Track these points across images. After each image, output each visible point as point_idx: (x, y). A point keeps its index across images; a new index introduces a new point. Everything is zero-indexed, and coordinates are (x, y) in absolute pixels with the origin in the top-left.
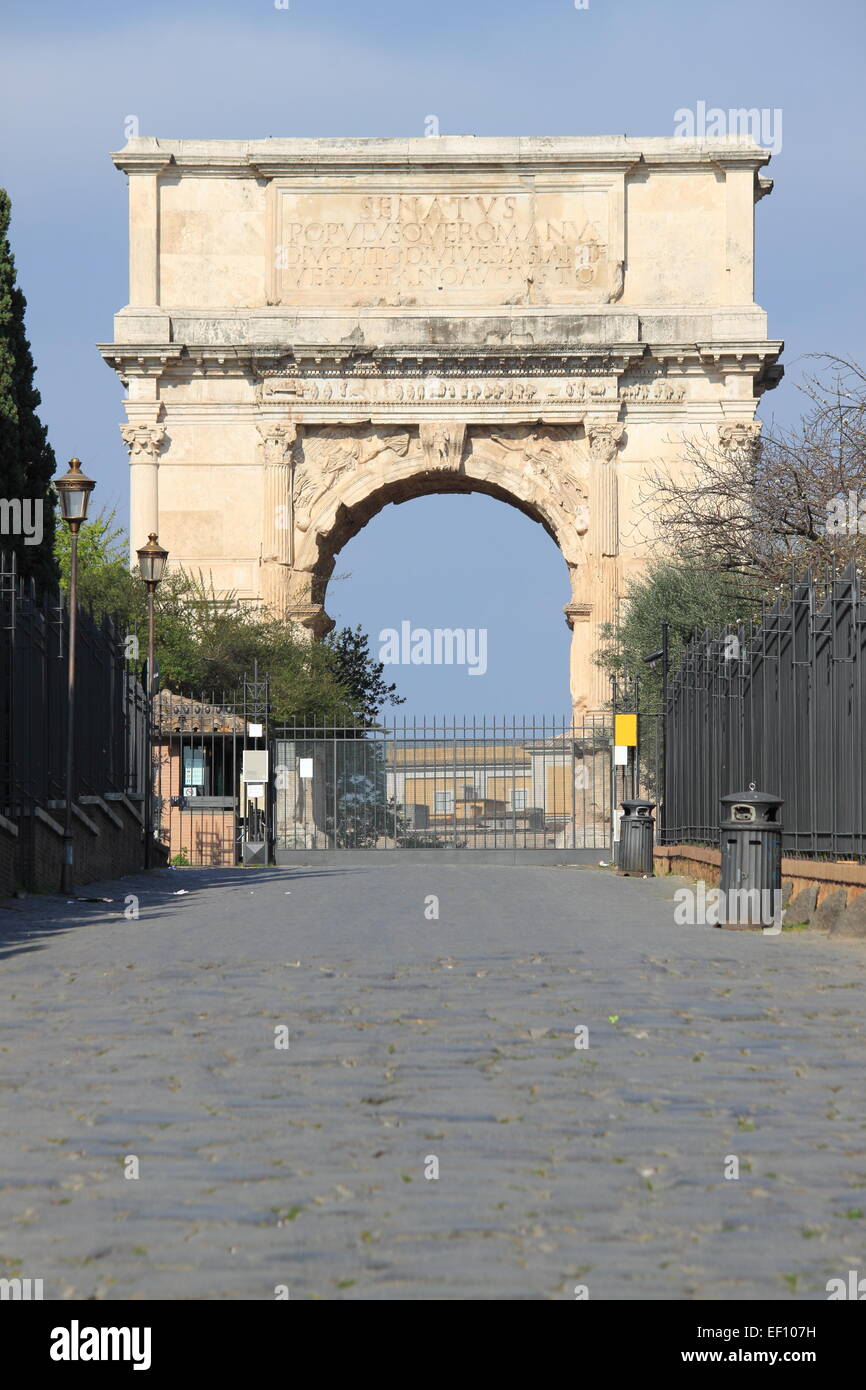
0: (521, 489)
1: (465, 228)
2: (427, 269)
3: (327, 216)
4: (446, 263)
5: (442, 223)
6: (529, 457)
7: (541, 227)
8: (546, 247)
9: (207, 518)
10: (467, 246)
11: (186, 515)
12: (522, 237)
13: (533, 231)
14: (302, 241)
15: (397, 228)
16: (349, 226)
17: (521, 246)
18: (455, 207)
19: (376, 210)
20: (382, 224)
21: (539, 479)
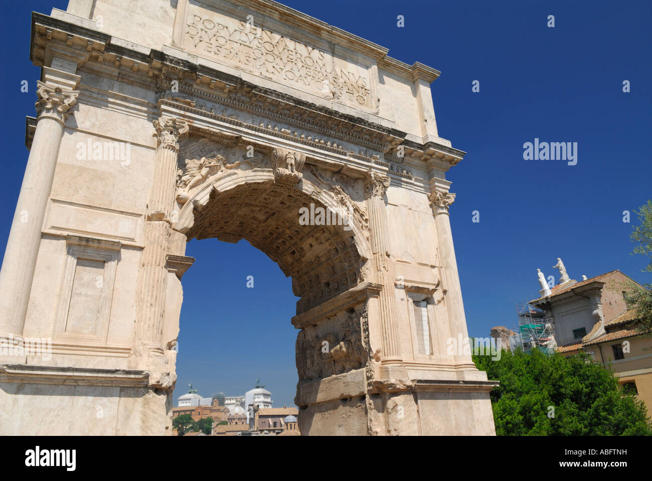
1: (299, 56)
3: (218, 20)
5: (286, 49)
7: (337, 70)
8: (341, 81)
9: (101, 176)
10: (299, 65)
12: (328, 70)
13: (334, 71)
14: (200, 26)
15: (260, 41)
16: (231, 30)
17: (328, 75)
18: (293, 43)
19: (247, 28)
20: (251, 36)
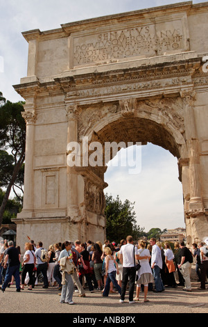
0: (158, 119)
1: (133, 38)
2: (120, 52)
3: (87, 42)
4: (126, 49)
5: (125, 38)
6: (160, 109)
7: (158, 33)
8: (161, 39)
9: (50, 141)
10: (133, 43)
11: (43, 141)
12: (152, 38)
13: (156, 35)
14: (80, 50)
15: (110, 41)
16: (94, 44)
17: (152, 40)
18: (129, 32)
19: (103, 38)
20: (105, 42)
21: (164, 117)
